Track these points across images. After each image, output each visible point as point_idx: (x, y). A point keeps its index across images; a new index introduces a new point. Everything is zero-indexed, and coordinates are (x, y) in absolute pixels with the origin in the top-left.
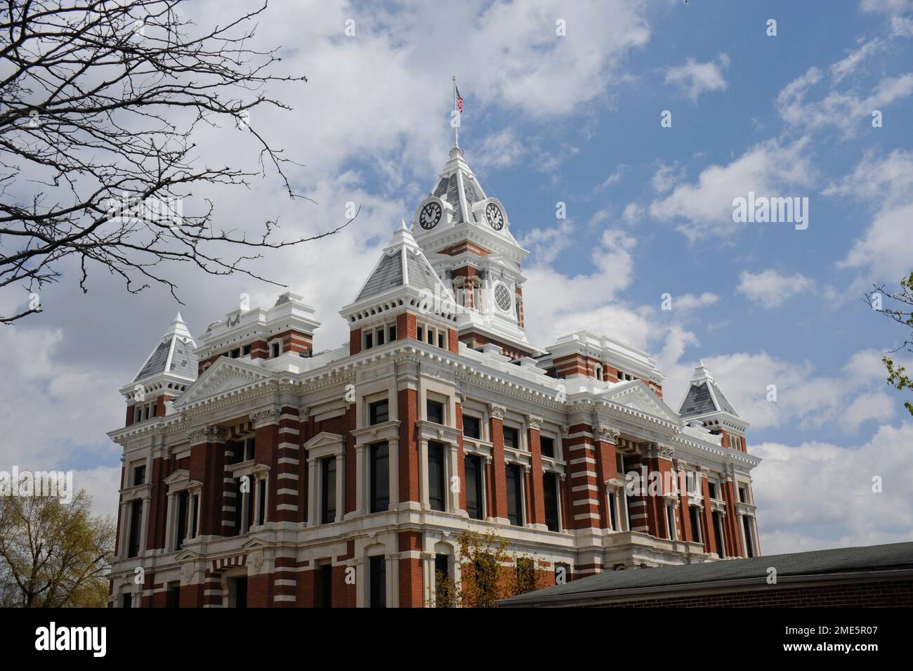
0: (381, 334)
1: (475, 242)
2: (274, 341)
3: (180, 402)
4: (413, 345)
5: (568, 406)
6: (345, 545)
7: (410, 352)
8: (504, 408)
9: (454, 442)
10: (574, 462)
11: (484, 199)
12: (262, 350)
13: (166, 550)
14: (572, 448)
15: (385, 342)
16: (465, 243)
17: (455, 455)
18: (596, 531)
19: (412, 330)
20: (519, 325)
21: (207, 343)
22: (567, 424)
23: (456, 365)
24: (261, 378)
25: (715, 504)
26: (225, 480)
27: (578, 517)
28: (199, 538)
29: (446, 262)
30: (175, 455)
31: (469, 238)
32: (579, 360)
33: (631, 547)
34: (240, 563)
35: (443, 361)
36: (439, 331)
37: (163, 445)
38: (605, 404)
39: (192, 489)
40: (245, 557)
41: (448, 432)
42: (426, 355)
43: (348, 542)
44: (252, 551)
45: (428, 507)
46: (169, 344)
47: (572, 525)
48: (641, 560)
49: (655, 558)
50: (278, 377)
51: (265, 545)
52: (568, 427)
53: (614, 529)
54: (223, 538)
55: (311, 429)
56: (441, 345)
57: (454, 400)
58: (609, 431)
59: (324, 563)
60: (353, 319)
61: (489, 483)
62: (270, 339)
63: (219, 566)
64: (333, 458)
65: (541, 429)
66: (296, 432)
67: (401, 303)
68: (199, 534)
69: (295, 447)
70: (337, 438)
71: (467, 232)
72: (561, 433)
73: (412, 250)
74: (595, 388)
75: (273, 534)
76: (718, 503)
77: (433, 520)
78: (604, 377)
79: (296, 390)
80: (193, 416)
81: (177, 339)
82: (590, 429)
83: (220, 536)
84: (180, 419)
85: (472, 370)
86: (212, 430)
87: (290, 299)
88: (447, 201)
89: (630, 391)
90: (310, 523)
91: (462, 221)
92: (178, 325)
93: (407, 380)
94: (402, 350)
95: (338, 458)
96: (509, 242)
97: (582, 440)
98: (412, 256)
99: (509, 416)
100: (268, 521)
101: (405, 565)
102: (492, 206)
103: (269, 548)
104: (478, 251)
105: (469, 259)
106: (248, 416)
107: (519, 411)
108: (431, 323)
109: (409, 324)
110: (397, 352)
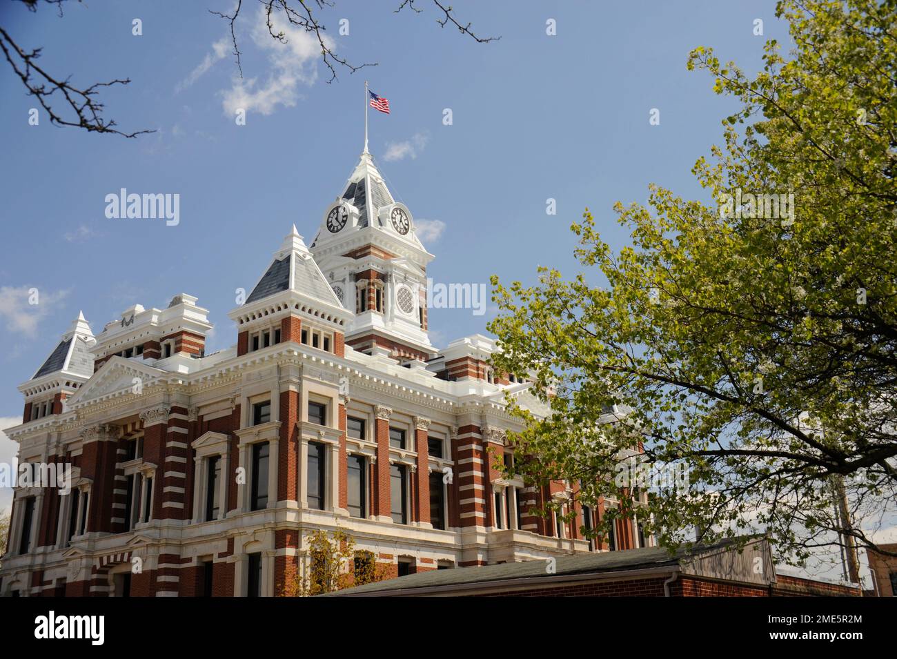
0: (267, 337)
1: (380, 246)
2: (165, 342)
3: (74, 400)
4: (295, 348)
5: (457, 408)
6: (226, 542)
7: (292, 354)
8: (390, 409)
9: (336, 443)
10: (462, 462)
11: (392, 203)
12: (153, 350)
13: (56, 547)
14: (461, 448)
15: (270, 343)
16: (369, 247)
17: (336, 455)
18: (480, 529)
19: (296, 333)
20: (421, 327)
21: (102, 342)
22: (457, 425)
23: (340, 367)
24: (150, 377)
25: (609, 503)
26: (116, 478)
27: (464, 516)
28: (87, 535)
29: (350, 265)
30: (70, 452)
31: (373, 242)
32: (469, 362)
33: (513, 544)
34: (125, 560)
35: (327, 363)
36: (325, 334)
37: (58, 442)
38: (493, 406)
39: (82, 486)
40: (130, 554)
41: (330, 433)
42: (309, 358)
43: (229, 540)
44: (137, 548)
45: (305, 505)
46: (69, 342)
47: (458, 523)
48: (522, 557)
49: (538, 555)
50: (168, 377)
51: (149, 542)
52: (457, 428)
53: (499, 527)
54: (112, 535)
55: (199, 428)
56: (326, 348)
57: (337, 402)
58: (496, 431)
59: (206, 560)
60: (242, 322)
61: (372, 482)
62: (162, 340)
63: (105, 563)
64: (219, 457)
65: (429, 430)
66: (184, 431)
67: (286, 307)
68: (88, 531)
69: (184, 446)
70: (222, 437)
71: (371, 236)
72: (450, 434)
73: (301, 254)
74: (484, 391)
75: (158, 531)
76: (612, 502)
77: (310, 518)
78: (495, 379)
79: (185, 390)
80: (86, 414)
81: (78, 337)
82: (478, 430)
83: (108, 533)
84: (75, 417)
85: (357, 372)
86: (104, 428)
87: (184, 300)
88: (354, 205)
89: (520, 393)
90: (194, 521)
91: (366, 225)
92: (79, 324)
93: (290, 382)
94: (285, 353)
95: (223, 457)
96: (415, 246)
97: (470, 441)
98: (301, 260)
99: (396, 417)
100: (153, 518)
101: (280, 562)
102: (399, 210)
103: (153, 545)
104: (383, 255)
105: (373, 263)
106: (138, 414)
107: (406, 413)
108: (317, 326)
109: (293, 327)
110: (280, 354)
